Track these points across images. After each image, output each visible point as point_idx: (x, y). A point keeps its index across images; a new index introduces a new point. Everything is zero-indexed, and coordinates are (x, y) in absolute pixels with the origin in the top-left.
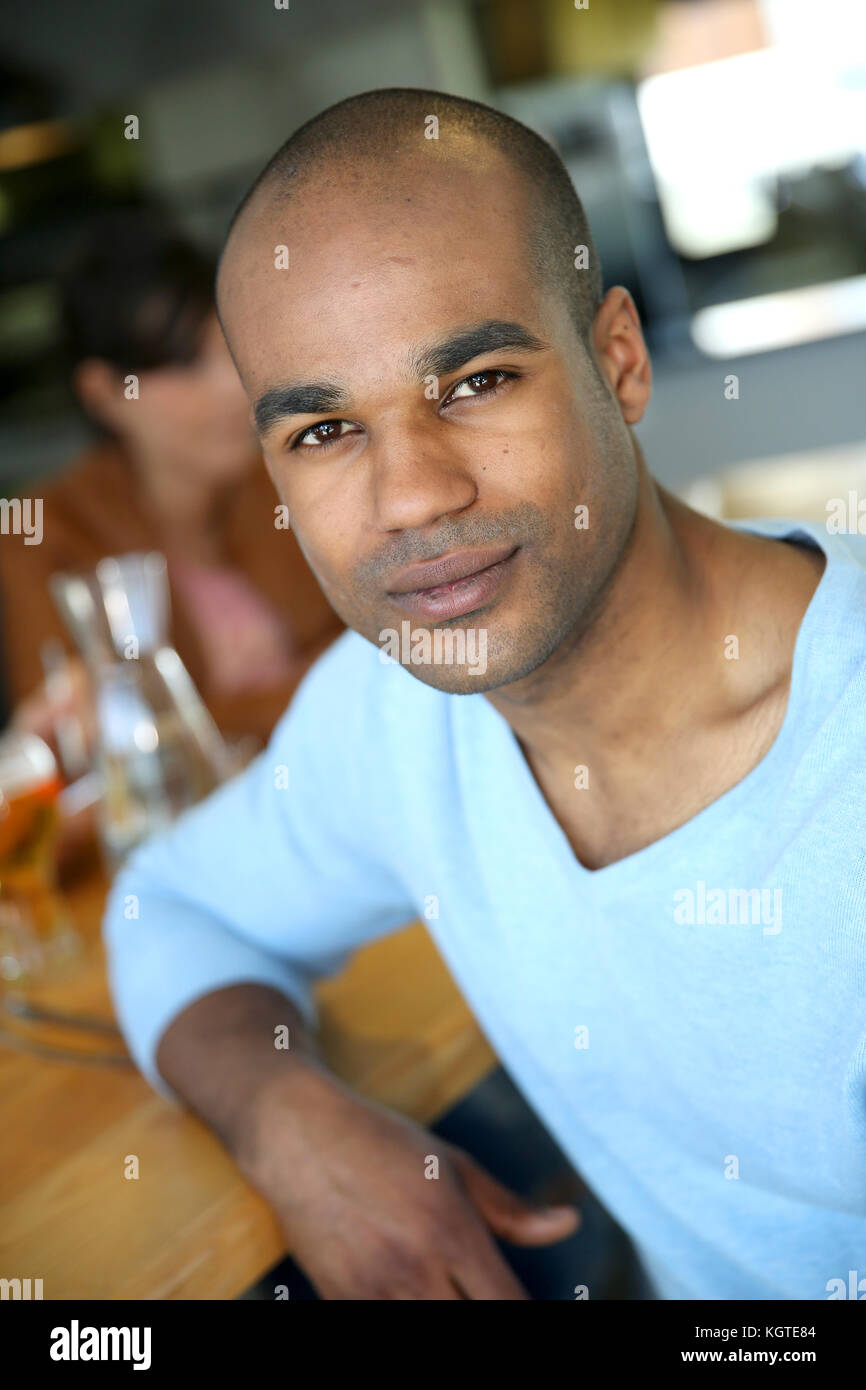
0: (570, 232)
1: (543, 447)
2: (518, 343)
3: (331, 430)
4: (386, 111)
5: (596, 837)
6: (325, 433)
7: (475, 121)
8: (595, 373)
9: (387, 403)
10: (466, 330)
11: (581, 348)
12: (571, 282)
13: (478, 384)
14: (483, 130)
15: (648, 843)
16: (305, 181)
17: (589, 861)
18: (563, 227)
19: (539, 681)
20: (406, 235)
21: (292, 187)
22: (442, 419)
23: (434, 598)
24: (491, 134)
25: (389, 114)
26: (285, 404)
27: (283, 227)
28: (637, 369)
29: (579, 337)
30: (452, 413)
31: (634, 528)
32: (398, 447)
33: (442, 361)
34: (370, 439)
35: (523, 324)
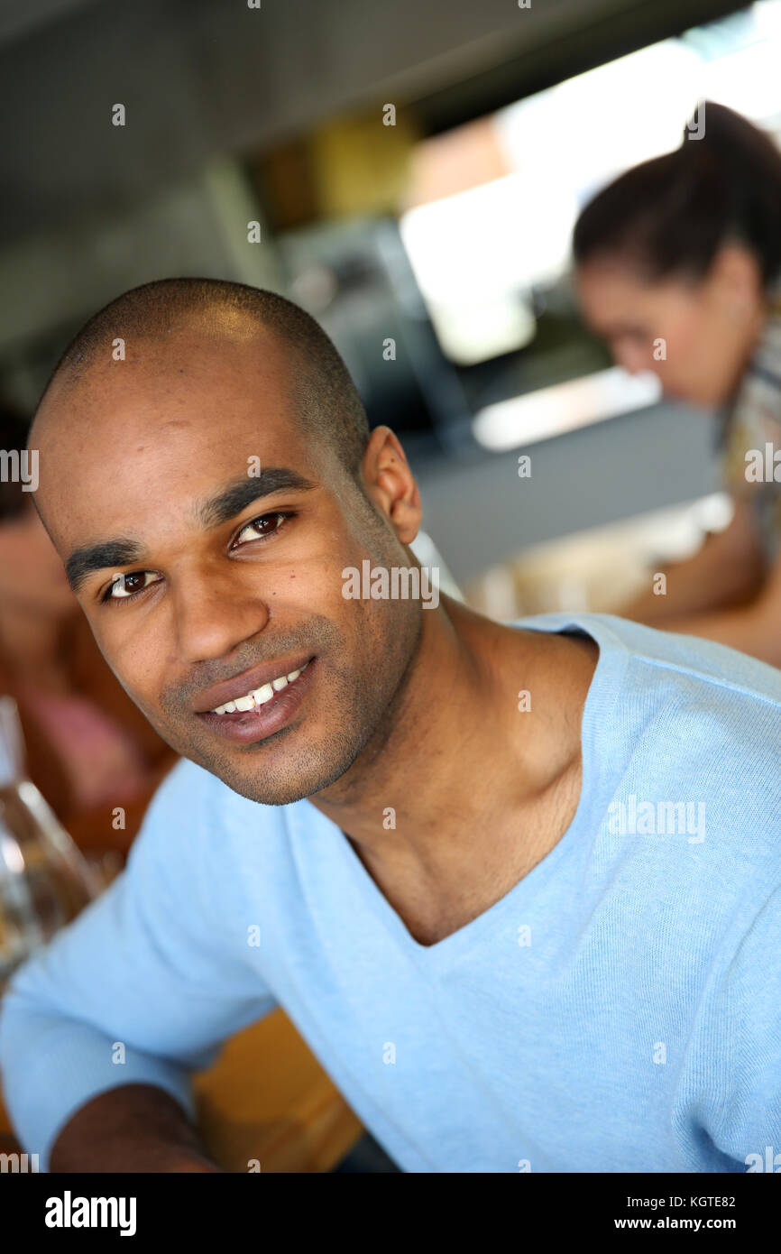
0: (332, 386)
1: (327, 570)
2: (290, 486)
3: (136, 581)
4: (160, 297)
5: (427, 916)
6: (131, 584)
7: (239, 299)
8: (367, 504)
9: (178, 552)
10: (242, 479)
11: (352, 484)
12: (337, 428)
13: (261, 527)
14: (246, 306)
15: (474, 917)
16: (90, 364)
17: (425, 938)
18: (324, 381)
19: (353, 783)
20: (181, 402)
21: (81, 370)
22: (232, 560)
23: (244, 723)
24: (254, 309)
25: (162, 300)
26: (90, 561)
27: (74, 406)
28: (407, 497)
29: (348, 475)
30: (241, 554)
31: (420, 636)
32: (193, 590)
33: (223, 508)
34: (169, 585)
35: (291, 469)
